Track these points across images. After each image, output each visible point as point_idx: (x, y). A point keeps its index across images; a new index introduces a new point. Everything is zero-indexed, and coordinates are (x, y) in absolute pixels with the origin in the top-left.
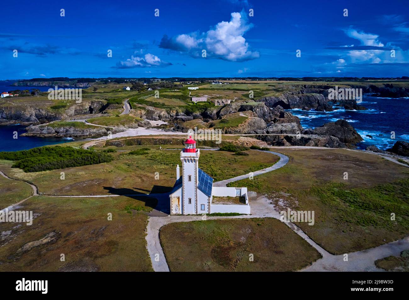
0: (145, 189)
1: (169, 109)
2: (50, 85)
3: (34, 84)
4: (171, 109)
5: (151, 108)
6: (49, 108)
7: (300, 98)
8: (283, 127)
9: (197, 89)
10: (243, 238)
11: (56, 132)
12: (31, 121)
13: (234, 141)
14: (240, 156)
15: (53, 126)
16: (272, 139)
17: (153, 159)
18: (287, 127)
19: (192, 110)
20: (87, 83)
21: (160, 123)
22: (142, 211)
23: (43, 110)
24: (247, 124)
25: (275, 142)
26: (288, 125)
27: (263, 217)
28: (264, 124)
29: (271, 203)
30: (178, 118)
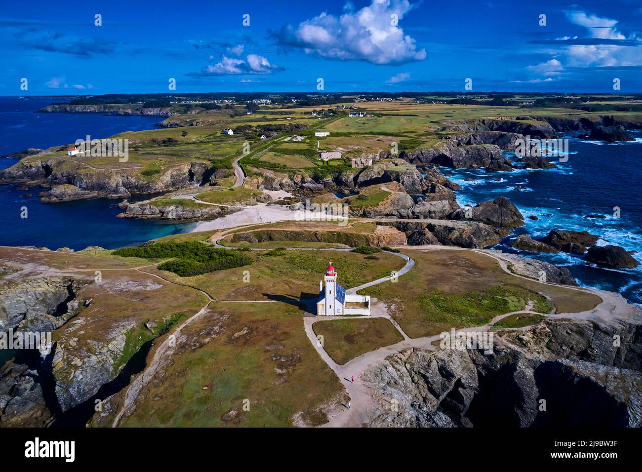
0: (295, 295)
1: (293, 173)
2: (102, 110)
3: (77, 109)
4: (295, 173)
5: (269, 173)
6: (139, 175)
7: (468, 152)
8: (432, 207)
9: (328, 136)
10: (363, 330)
11: (160, 212)
12: (120, 193)
13: (370, 235)
14: (371, 261)
15: (155, 204)
16: (414, 227)
17: (291, 261)
18: (437, 207)
19: (322, 173)
20: (159, 109)
21: (282, 194)
22: (297, 313)
23: (132, 177)
24: (389, 201)
25: (417, 232)
26: (437, 204)
27: (377, 317)
28: (409, 201)
29: (386, 307)
30: (305, 187)
